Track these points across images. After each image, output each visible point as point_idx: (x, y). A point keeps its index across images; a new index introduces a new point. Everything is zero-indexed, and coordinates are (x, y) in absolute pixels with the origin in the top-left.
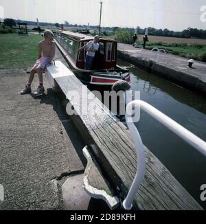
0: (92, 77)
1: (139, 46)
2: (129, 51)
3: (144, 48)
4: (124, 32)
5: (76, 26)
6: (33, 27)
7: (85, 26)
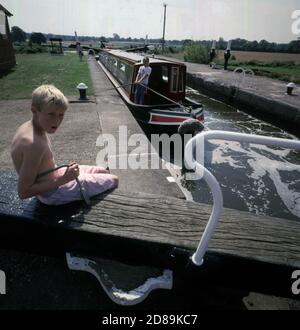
0: (152, 114)
1: (219, 67)
2: (202, 73)
3: (226, 69)
4: (198, 47)
5: (129, 39)
6: (70, 43)
7: (142, 40)
